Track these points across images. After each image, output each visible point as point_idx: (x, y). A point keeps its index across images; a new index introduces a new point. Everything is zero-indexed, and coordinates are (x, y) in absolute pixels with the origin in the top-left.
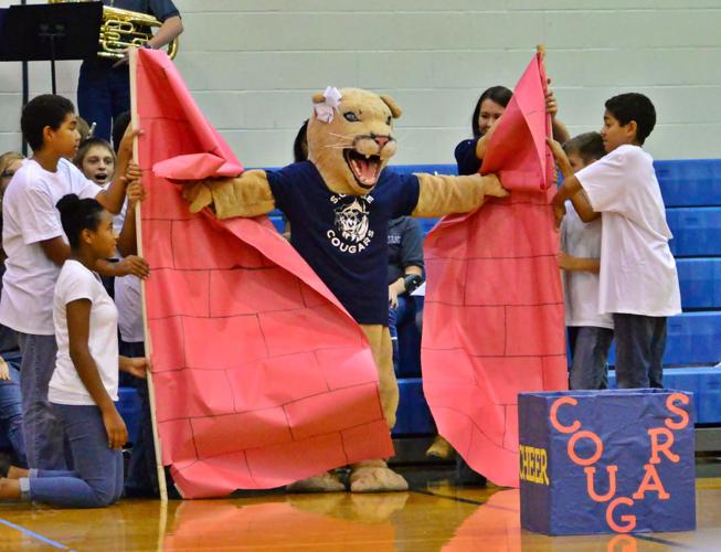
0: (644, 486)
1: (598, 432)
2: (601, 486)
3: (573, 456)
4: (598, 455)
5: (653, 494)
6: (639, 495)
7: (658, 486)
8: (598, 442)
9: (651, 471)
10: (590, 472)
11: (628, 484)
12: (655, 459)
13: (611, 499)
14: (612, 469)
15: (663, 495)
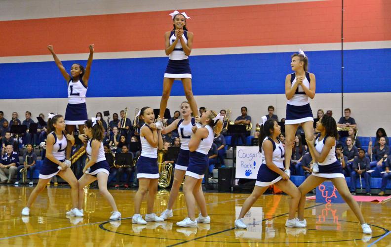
0: (333, 195)
1: (325, 185)
2: (325, 194)
3: (320, 189)
4: (324, 189)
5: (334, 197)
6: (331, 196)
7: (335, 195)
8: (324, 187)
9: (334, 193)
10: (323, 192)
11: (330, 194)
12: (334, 190)
13: (327, 197)
14: (327, 192)
15: (336, 197)
